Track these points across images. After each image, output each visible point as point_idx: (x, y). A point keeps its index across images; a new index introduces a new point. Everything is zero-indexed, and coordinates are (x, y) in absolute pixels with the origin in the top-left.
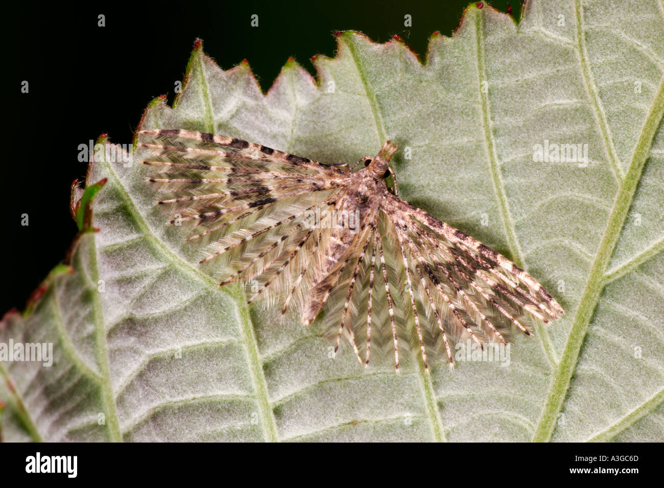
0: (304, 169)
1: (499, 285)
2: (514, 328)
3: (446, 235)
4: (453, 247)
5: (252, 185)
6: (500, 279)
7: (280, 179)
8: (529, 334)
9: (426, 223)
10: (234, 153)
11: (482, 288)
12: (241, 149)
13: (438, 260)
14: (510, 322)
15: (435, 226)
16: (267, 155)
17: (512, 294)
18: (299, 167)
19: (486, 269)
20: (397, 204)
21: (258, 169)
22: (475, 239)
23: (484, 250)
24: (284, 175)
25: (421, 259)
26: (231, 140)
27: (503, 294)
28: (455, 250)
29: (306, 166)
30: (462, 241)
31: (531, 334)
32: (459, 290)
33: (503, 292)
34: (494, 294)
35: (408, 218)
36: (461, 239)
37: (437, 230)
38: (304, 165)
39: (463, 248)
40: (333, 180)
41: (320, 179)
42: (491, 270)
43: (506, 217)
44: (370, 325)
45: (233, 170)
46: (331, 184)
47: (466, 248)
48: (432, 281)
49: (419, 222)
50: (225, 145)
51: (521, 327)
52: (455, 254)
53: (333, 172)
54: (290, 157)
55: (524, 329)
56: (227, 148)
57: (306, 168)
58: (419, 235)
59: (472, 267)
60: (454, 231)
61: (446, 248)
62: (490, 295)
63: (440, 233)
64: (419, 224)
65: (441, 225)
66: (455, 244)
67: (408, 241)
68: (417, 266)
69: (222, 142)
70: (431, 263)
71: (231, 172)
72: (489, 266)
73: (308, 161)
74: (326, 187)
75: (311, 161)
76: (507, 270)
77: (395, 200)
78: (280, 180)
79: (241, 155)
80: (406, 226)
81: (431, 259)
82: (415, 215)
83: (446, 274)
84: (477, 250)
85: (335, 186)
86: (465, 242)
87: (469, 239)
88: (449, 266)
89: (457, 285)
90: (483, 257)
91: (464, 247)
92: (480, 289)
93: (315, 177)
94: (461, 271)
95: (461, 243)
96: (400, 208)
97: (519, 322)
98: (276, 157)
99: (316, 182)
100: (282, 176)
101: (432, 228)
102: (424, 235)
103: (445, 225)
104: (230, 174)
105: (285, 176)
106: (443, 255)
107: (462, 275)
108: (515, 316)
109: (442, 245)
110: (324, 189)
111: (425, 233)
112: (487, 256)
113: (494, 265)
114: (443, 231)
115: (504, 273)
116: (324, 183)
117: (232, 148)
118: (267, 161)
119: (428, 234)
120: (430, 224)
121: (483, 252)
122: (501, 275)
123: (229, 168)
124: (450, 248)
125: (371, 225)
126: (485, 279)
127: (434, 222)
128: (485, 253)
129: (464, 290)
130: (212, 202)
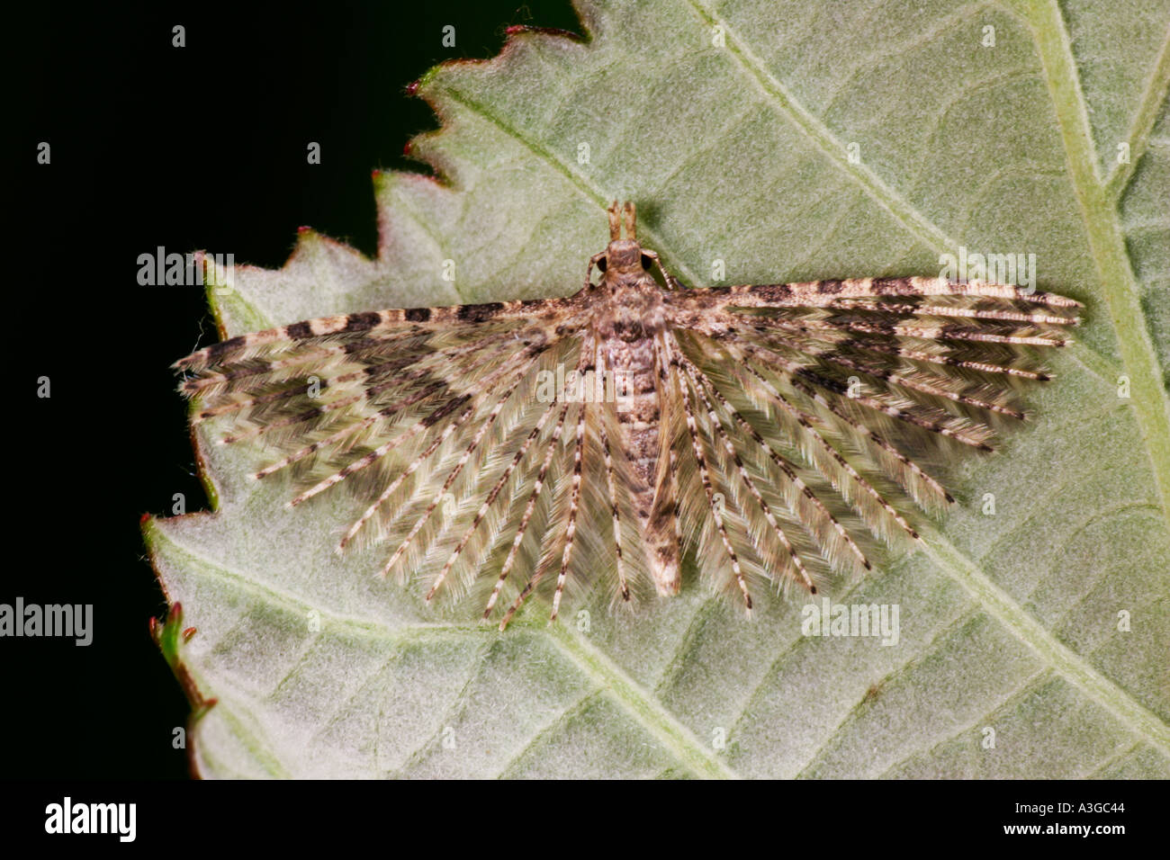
0: (497, 323)
1: (945, 330)
2: (1016, 383)
3: (805, 303)
4: (831, 314)
5: (415, 385)
6: (940, 318)
7: (461, 356)
8: (1047, 379)
9: (761, 303)
10: (359, 341)
11: (921, 350)
12: (369, 330)
13: (820, 351)
14: (1003, 378)
15: (777, 300)
16: (421, 325)
17: (976, 331)
18: (486, 325)
19: (908, 315)
20: (693, 302)
21: (414, 354)
22: (857, 278)
23: (884, 286)
24: (465, 347)
25: (793, 366)
26: (346, 321)
27: (960, 340)
28: (837, 316)
29: (500, 317)
30: (838, 295)
31: (1050, 376)
32: (887, 379)
33: (959, 337)
34: (946, 349)
35: (725, 315)
36: (834, 293)
37: (787, 303)
38: (494, 317)
39: (848, 304)
40: (557, 324)
41: (534, 331)
42: (916, 312)
43: (886, 199)
44: (778, 527)
45: (368, 371)
46: (557, 332)
47: (853, 302)
48: (833, 391)
49: (749, 308)
50: (337, 332)
51: (1025, 374)
52: (842, 324)
53: (554, 310)
54: (465, 312)
55: (1033, 375)
56: (342, 338)
57: (501, 321)
58: (762, 329)
59: (883, 327)
60: (814, 287)
61: (819, 323)
62: (942, 355)
63: (795, 305)
64: (749, 312)
65: (788, 292)
66: (830, 308)
67: (751, 351)
68: (794, 382)
69: (330, 330)
70: (813, 363)
71: (367, 377)
72: (909, 307)
73: (499, 307)
74: (549, 341)
75: (506, 304)
76: (942, 295)
77: (686, 297)
78: (462, 360)
79: (373, 340)
80: (731, 330)
81: (809, 356)
82: (734, 301)
83: (847, 365)
84: (873, 294)
85: (566, 333)
86: (844, 294)
87: (848, 284)
88: (844, 348)
89: (879, 371)
90: (889, 299)
91: (848, 302)
92: (919, 355)
93: (524, 330)
94: (869, 345)
95: (839, 300)
96: (703, 306)
97: (1018, 368)
98: (439, 320)
99: (529, 340)
100: (463, 352)
101: (776, 305)
102: (770, 325)
103: (794, 287)
104: (368, 381)
105: (469, 349)
106: (825, 338)
107: (874, 351)
108: (1005, 363)
109: (811, 322)
110: (549, 347)
111: (770, 320)
112: (894, 294)
113: (916, 299)
114: (797, 299)
115: (940, 304)
116: (544, 335)
117: (352, 334)
118: (424, 333)
119: (776, 320)
120: (769, 301)
121: (884, 292)
122: (937, 310)
123: (361, 371)
124: (828, 320)
125: (674, 363)
126: (916, 334)
127: (773, 293)
128: (888, 289)
129: (895, 373)
130: (353, 442)
